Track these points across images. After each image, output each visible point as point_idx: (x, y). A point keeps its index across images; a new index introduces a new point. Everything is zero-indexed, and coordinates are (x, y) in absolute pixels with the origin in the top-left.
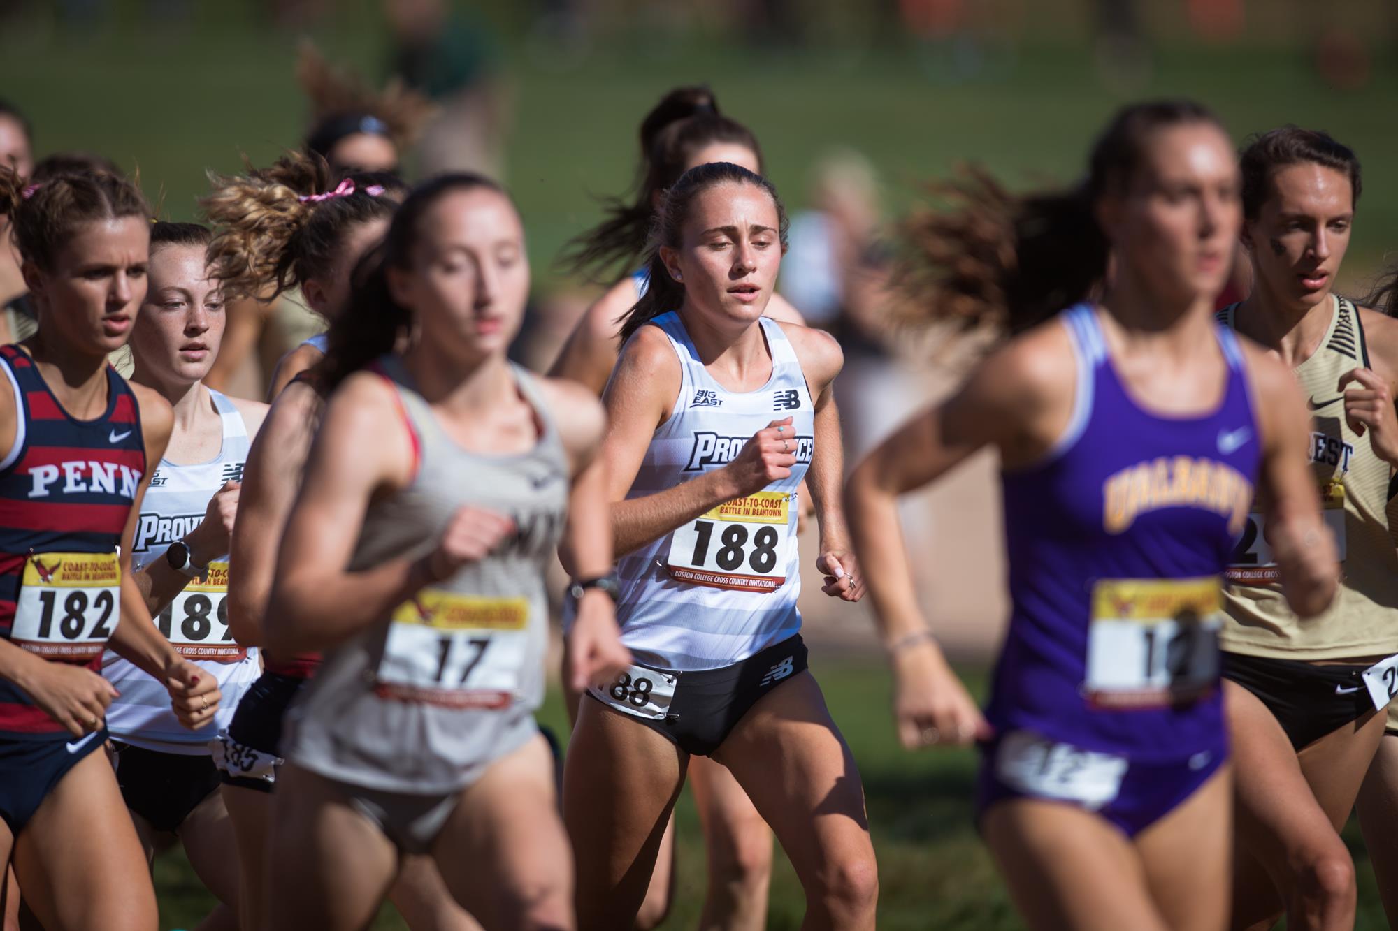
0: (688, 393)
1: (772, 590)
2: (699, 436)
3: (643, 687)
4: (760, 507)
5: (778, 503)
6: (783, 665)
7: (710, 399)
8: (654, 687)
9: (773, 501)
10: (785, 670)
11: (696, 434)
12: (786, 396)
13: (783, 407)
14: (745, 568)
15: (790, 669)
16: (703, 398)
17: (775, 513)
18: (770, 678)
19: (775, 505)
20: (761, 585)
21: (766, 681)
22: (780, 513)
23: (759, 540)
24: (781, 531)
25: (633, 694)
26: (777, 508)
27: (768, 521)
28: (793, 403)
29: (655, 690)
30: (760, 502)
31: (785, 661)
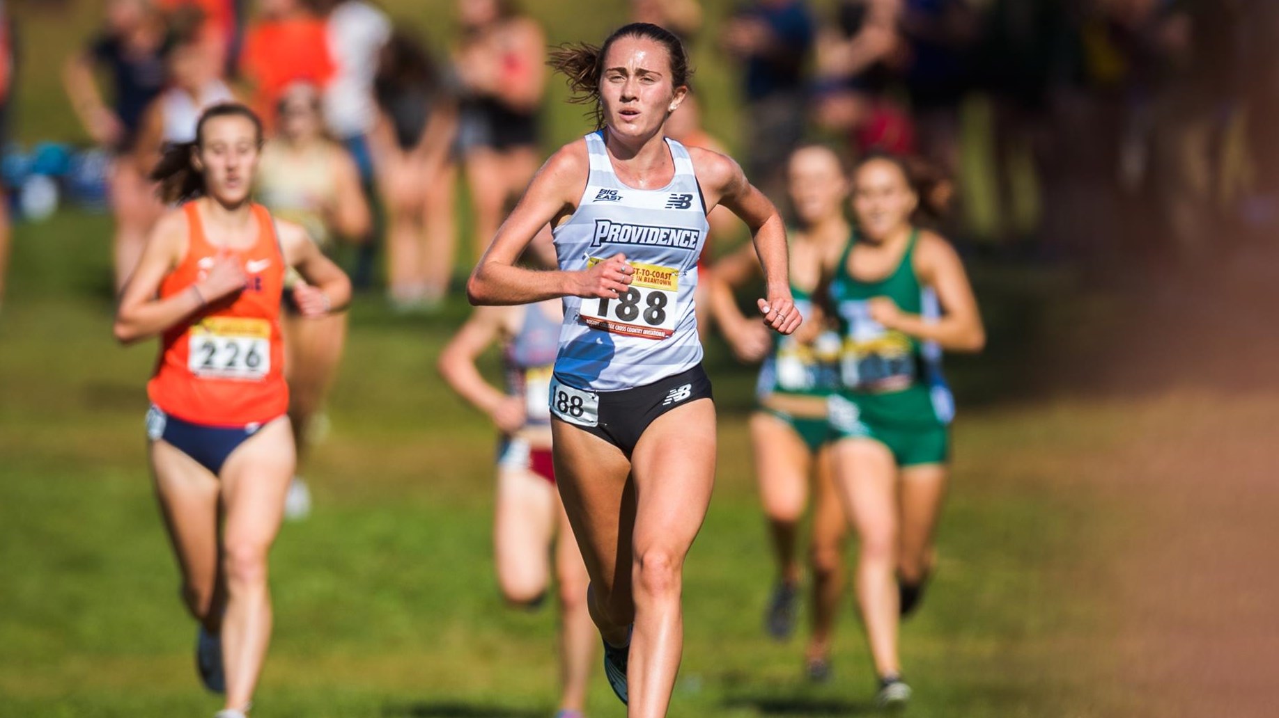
0: (592, 191)
1: (662, 338)
2: (599, 222)
3: (577, 402)
4: (651, 277)
5: (668, 276)
6: (681, 390)
7: (610, 196)
8: (584, 402)
9: (663, 274)
10: (683, 394)
11: (597, 221)
12: (680, 198)
13: (674, 207)
14: (640, 321)
15: (688, 394)
16: (605, 195)
17: (665, 283)
18: (671, 399)
19: (665, 277)
20: (652, 334)
21: (667, 402)
22: (670, 284)
23: (650, 301)
24: (672, 297)
25: (573, 407)
26: (668, 279)
27: (660, 288)
28: (684, 204)
29: (585, 405)
30: (651, 273)
31: (684, 387)
